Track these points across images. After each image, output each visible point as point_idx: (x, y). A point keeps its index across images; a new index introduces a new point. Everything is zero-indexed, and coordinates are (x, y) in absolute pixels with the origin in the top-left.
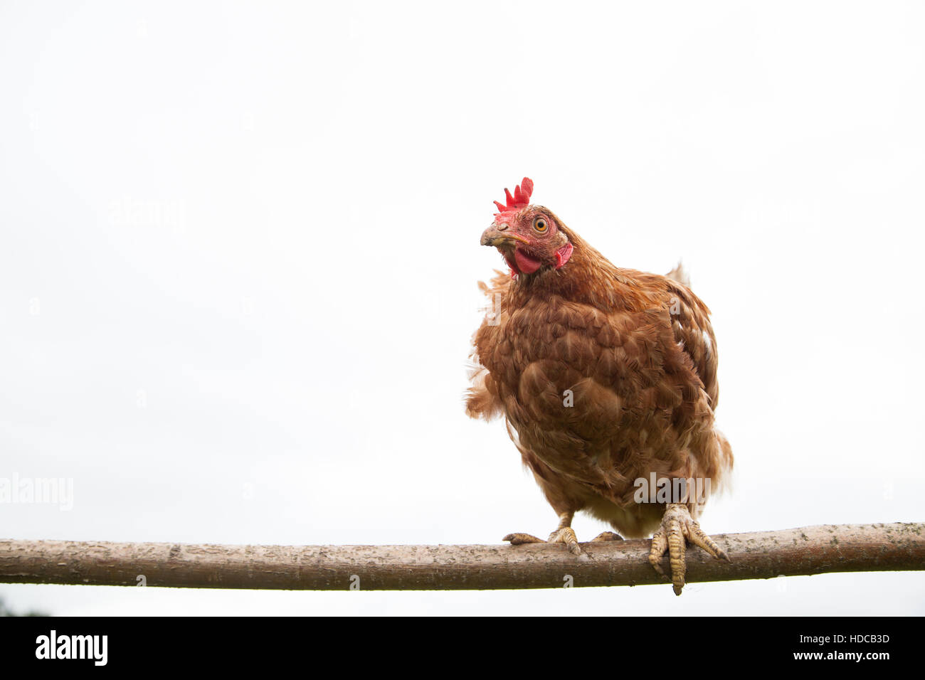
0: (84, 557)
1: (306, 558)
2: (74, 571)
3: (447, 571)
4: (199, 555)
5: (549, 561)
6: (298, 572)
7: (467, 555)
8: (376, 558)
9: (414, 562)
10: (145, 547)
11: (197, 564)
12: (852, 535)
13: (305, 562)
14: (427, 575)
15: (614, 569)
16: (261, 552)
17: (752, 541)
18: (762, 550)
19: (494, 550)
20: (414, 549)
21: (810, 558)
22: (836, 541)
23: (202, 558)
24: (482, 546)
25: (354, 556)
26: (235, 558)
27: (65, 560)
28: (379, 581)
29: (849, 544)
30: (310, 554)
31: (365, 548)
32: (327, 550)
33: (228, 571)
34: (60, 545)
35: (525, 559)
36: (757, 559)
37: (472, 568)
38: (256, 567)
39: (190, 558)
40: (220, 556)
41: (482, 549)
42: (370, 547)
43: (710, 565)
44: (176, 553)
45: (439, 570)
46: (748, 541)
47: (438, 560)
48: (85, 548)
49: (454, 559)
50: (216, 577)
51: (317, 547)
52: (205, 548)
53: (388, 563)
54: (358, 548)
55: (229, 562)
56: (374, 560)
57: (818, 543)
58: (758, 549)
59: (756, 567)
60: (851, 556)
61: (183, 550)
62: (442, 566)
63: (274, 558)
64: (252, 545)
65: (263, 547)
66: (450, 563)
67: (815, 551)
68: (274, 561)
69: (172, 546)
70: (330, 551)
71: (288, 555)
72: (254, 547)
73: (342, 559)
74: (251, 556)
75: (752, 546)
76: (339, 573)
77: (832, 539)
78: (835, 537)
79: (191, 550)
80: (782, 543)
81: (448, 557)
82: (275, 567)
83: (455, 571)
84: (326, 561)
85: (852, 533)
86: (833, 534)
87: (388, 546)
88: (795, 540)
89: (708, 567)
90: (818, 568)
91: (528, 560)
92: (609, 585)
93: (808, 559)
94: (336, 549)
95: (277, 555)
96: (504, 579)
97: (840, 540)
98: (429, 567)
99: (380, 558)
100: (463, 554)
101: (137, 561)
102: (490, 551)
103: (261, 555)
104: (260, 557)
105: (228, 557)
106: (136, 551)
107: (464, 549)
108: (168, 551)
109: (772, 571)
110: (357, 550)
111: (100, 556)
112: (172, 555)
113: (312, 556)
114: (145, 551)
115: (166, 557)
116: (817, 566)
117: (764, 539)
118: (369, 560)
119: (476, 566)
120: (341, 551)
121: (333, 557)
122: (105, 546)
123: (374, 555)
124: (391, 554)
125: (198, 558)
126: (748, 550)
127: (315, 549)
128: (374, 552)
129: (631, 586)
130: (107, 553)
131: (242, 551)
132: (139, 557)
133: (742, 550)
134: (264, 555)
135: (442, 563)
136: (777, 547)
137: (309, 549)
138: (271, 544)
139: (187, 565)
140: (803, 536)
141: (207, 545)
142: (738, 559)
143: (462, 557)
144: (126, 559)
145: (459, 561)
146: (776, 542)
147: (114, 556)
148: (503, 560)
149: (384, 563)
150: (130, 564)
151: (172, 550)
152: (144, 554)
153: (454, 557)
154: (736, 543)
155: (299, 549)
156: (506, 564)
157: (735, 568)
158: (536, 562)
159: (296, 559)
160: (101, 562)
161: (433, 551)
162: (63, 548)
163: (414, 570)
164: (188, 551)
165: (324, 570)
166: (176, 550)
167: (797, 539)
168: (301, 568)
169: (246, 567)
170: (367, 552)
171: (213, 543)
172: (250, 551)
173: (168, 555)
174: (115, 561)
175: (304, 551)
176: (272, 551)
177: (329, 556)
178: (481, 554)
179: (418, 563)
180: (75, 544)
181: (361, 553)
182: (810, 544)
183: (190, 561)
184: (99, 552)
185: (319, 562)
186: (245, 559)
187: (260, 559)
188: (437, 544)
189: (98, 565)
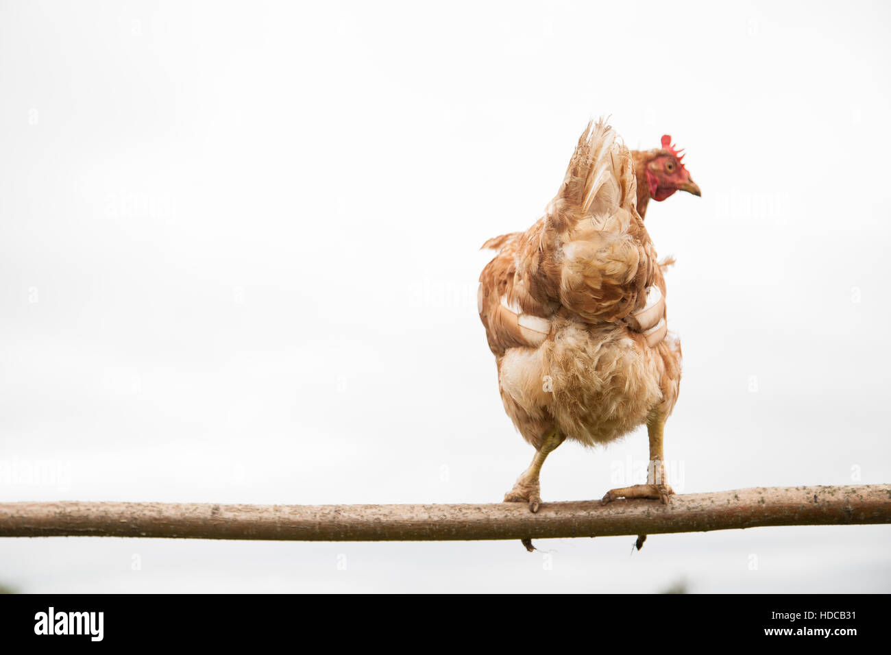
0: (141, 516)
1: (324, 515)
2: (133, 526)
3: (439, 525)
4: (236, 514)
5: (523, 517)
6: (317, 527)
7: (456, 512)
8: (381, 515)
9: (413, 518)
10: (190, 507)
11: (235, 521)
12: (777, 496)
13: (323, 518)
14: (424, 529)
15: (577, 524)
16: (287, 510)
17: (693, 501)
18: (700, 509)
19: (479, 508)
20: (413, 507)
21: (740, 515)
22: (763, 501)
23: (239, 516)
24: (468, 505)
25: (363, 514)
26: (265, 515)
27: (126, 518)
28: (385, 534)
29: (774, 503)
30: (327, 512)
31: (371, 507)
32: (340, 509)
33: (260, 526)
34: (119, 505)
35: (503, 516)
36: (695, 515)
37: (460, 523)
38: (283, 523)
39: (229, 515)
40: (253, 514)
41: (468, 507)
42: (375, 506)
43: (656, 521)
44: (216, 511)
45: (433, 525)
46: (689, 501)
47: (432, 517)
48: (141, 508)
49: (445, 516)
50: (250, 531)
51: (331, 506)
52: (240, 508)
53: (391, 520)
54: (366, 507)
55: (261, 518)
56: (379, 517)
57: (748, 502)
58: (697, 508)
59: (695, 522)
60: (775, 513)
61: (222, 510)
62: (435, 522)
63: (298, 516)
64: (279, 504)
65: (288, 506)
66: (442, 519)
67: (744, 509)
68: (297, 518)
69: (212, 506)
70: (343, 509)
71: (309, 512)
72: (280, 506)
73: (353, 516)
74: (278, 514)
75: (692, 505)
76: (351, 527)
77: (760, 499)
78: (762, 498)
79: (229, 508)
80: (717, 503)
81: (440, 514)
82: (298, 523)
83: (446, 525)
84: (340, 518)
85: (777, 494)
86: (762, 495)
87: (391, 505)
88: (728, 500)
89: (655, 522)
90: (747, 523)
91: (506, 516)
92: (573, 537)
93: (738, 516)
94: (348, 508)
95: (299, 513)
96: (486, 531)
97: (767, 500)
98: (425, 523)
99: (384, 515)
100: (452, 511)
101: (185, 518)
102: (475, 509)
103: (287, 513)
104: (286, 514)
105: (260, 515)
106: (184, 511)
107: (453, 507)
108: (210, 510)
109: (708, 526)
110: (366, 508)
111: (155, 514)
112: (214, 513)
113: (329, 513)
114: (191, 510)
115: (208, 515)
116: (746, 521)
117: (703, 499)
118: (376, 517)
119: (464, 521)
120: (353, 509)
121: (346, 514)
122: (157, 506)
123: (380, 513)
124: (393, 512)
125: (235, 515)
126: (689, 509)
127: (331, 508)
128: (380, 510)
129: (592, 537)
130: (160, 512)
131: (271, 510)
132: (187, 515)
133: (684, 509)
134: (290, 513)
135: (436, 519)
136: (713, 506)
137: (326, 507)
138: (294, 503)
139: (226, 521)
140: (736, 497)
141: (240, 505)
142: (680, 515)
143: (452, 514)
144: (175, 517)
145: (449, 517)
146: (712, 502)
147: (166, 514)
148: (486, 516)
149: (388, 519)
150: (179, 521)
151: (213, 509)
152: (191, 513)
153: (446, 514)
154: (680, 502)
155: (316, 508)
156: (488, 520)
157: (677, 523)
158: (512, 518)
159: (315, 516)
160: (155, 519)
161: (428, 508)
162: (123, 508)
163: (413, 525)
164: (226, 510)
165: (339, 525)
166: (216, 509)
167: (730, 499)
168: (320, 524)
169: (275, 522)
170: (374, 510)
171: (246, 503)
172: (277, 509)
173: (210, 513)
174: (167, 518)
175: (322, 509)
176: (296, 509)
177: (342, 513)
178: (467, 511)
179: (416, 519)
180: (132, 505)
181: (369, 511)
182: (741, 503)
183: (229, 519)
184: (153, 511)
185: (334, 518)
186: (273, 516)
187: (287, 517)
188: (431, 503)
189: (154, 522)
